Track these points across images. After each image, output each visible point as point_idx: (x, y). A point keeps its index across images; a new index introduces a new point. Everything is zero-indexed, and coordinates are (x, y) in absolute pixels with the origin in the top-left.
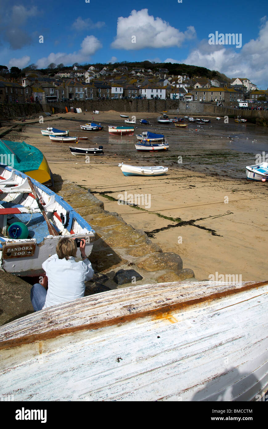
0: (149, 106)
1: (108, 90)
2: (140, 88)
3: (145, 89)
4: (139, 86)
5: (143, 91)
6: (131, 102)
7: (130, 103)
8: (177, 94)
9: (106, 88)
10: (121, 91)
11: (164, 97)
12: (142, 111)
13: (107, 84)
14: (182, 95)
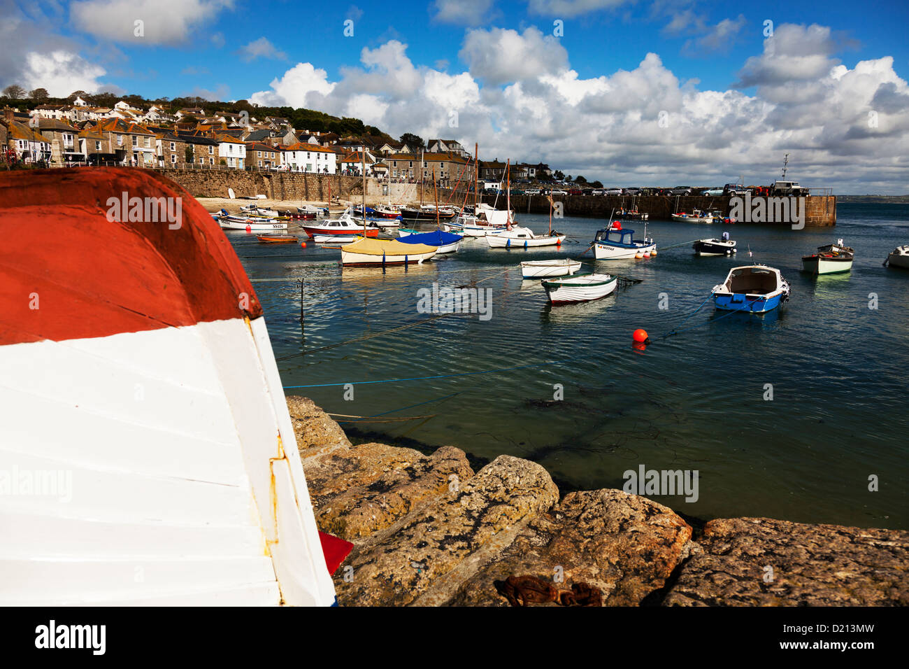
0: (307, 188)
1: (211, 148)
2: (281, 148)
3: (294, 151)
4: (275, 145)
5: (289, 154)
6: (269, 177)
7: (266, 180)
8: (356, 165)
9: (207, 144)
10: (241, 151)
11: (332, 170)
12: (294, 196)
13: (205, 135)
14: (367, 166)
